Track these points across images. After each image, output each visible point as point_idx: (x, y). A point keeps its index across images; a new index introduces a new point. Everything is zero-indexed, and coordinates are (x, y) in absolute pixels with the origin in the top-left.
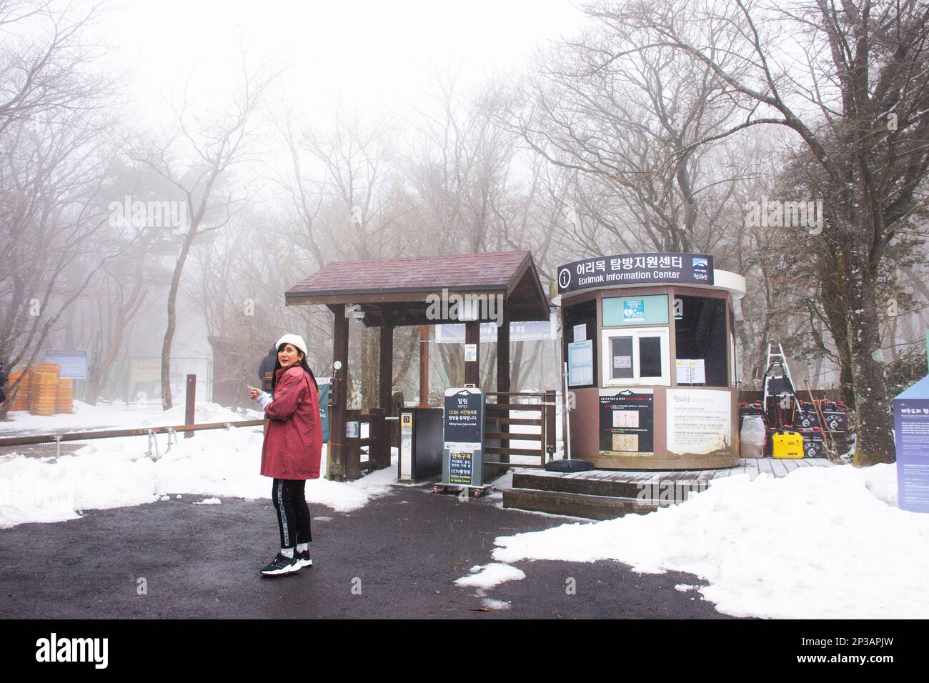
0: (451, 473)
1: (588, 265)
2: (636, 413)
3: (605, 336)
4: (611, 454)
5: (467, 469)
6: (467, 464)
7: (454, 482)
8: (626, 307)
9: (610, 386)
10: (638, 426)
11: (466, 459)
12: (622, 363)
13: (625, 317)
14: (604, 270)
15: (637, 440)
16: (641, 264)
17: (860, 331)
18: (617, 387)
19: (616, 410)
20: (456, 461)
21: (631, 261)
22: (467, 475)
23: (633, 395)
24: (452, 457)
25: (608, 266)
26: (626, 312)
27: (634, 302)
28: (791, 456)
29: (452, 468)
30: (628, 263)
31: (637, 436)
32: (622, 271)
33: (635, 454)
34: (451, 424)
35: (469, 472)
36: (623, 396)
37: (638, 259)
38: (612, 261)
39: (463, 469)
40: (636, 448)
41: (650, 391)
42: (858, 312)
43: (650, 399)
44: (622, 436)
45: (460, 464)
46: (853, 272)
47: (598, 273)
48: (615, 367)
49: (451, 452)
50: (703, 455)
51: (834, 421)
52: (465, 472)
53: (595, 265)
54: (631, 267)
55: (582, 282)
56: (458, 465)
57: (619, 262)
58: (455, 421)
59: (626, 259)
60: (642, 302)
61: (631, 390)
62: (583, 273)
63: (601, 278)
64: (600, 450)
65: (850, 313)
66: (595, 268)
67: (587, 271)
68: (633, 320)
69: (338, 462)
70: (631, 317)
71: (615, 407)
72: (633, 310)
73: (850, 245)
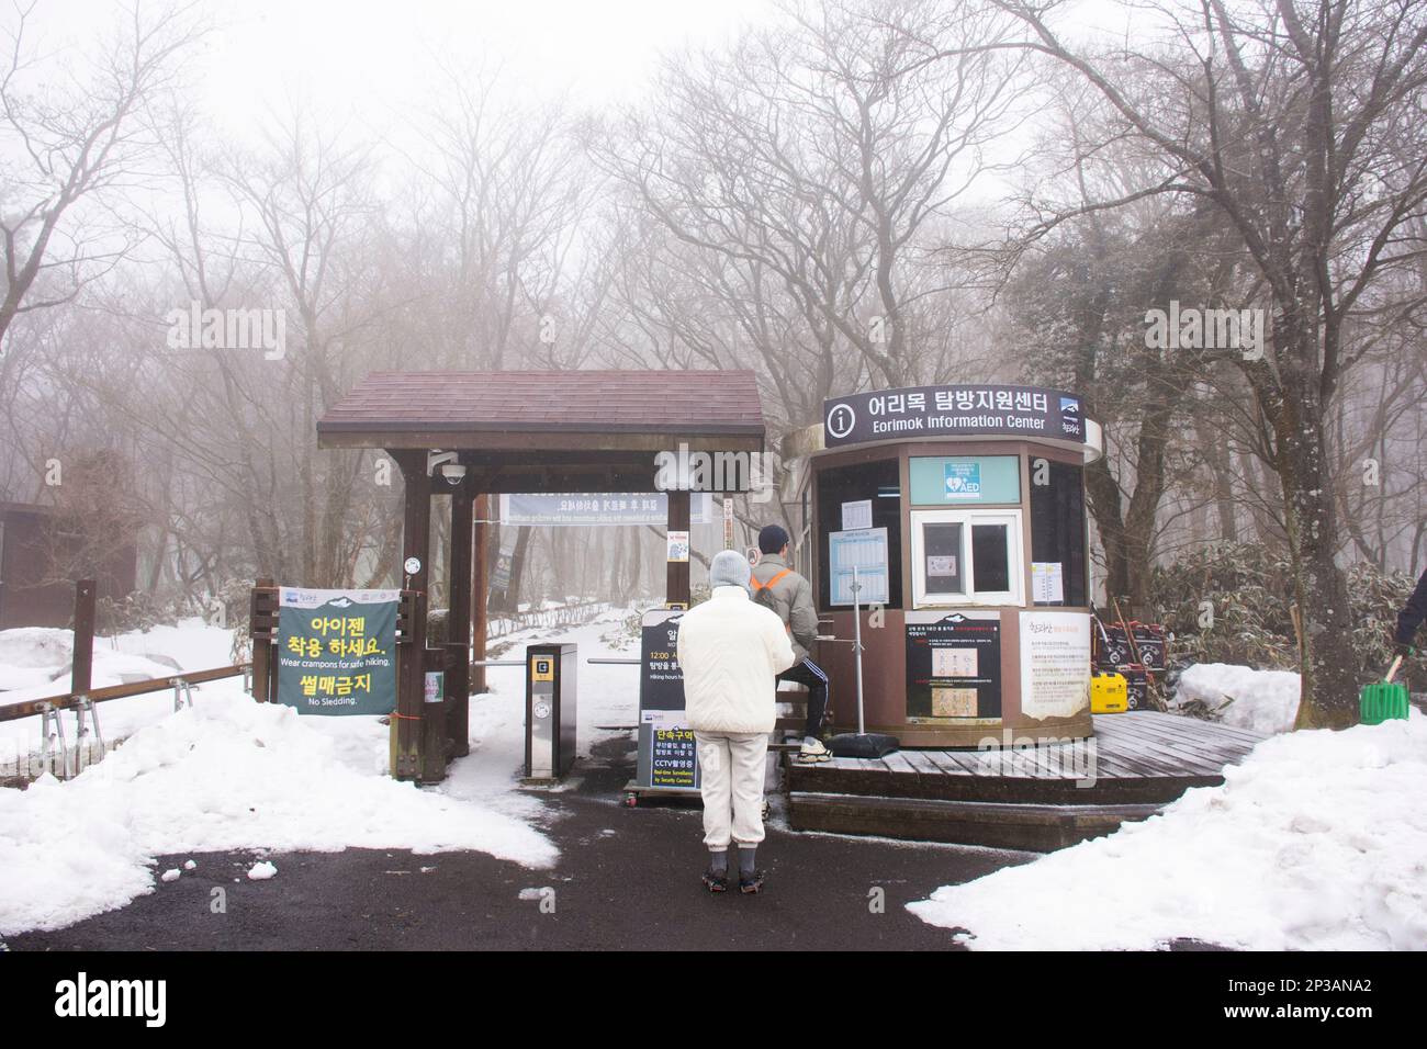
0: (655, 767)
1: (893, 400)
2: (973, 653)
3: (917, 524)
4: (928, 723)
5: (686, 758)
6: (686, 750)
7: (661, 784)
8: (952, 474)
9: (925, 608)
10: (976, 675)
11: (685, 740)
12: (942, 568)
13: (949, 490)
14: (923, 410)
15: (975, 699)
16: (988, 403)
17: (1317, 522)
18: (937, 608)
19: (937, 647)
20: (664, 745)
21: (972, 397)
22: (686, 769)
23: (967, 622)
24: (656, 740)
25: (930, 402)
26: (949, 481)
27: (963, 466)
28: (1111, 710)
29: (656, 757)
30: (966, 399)
31: (975, 690)
32: (956, 412)
33: (972, 722)
34: (654, 677)
35: (690, 764)
36: (951, 624)
37: (982, 393)
38: (937, 394)
39: (679, 758)
40: (974, 712)
41: (994, 616)
42: (1313, 493)
43: (995, 629)
44: (949, 692)
45: (673, 750)
46: (1306, 432)
47: (911, 414)
48: (929, 574)
49: (654, 728)
50: (1067, 719)
51: (1148, 654)
52: (683, 763)
53: (906, 400)
54: (971, 406)
55: (877, 427)
56: (669, 753)
57: (951, 396)
58: (662, 672)
59: (961, 392)
60: (977, 466)
61: (961, 613)
62: (883, 413)
63: (918, 423)
64: (909, 715)
65: (1300, 495)
66: (906, 406)
67: (890, 410)
68: (962, 495)
69: (414, 751)
70: (958, 491)
71: (935, 642)
72: (962, 478)
73: (1299, 390)
